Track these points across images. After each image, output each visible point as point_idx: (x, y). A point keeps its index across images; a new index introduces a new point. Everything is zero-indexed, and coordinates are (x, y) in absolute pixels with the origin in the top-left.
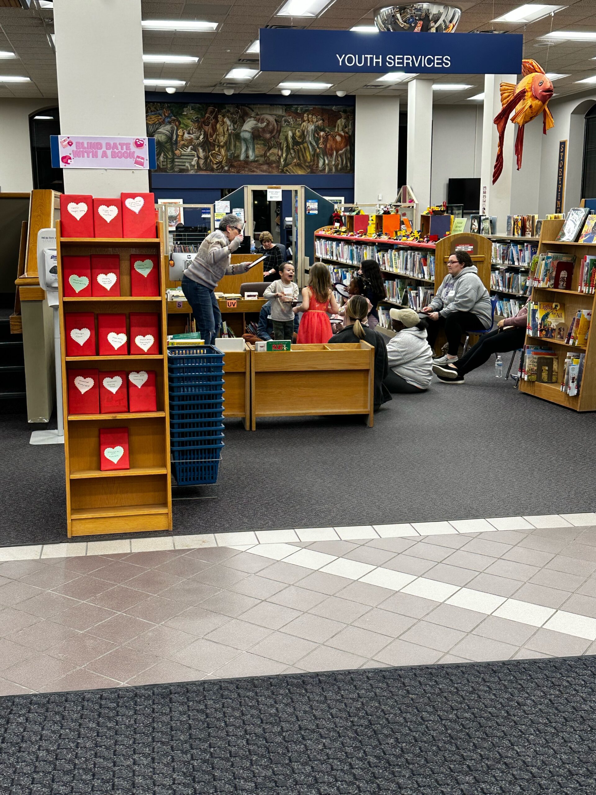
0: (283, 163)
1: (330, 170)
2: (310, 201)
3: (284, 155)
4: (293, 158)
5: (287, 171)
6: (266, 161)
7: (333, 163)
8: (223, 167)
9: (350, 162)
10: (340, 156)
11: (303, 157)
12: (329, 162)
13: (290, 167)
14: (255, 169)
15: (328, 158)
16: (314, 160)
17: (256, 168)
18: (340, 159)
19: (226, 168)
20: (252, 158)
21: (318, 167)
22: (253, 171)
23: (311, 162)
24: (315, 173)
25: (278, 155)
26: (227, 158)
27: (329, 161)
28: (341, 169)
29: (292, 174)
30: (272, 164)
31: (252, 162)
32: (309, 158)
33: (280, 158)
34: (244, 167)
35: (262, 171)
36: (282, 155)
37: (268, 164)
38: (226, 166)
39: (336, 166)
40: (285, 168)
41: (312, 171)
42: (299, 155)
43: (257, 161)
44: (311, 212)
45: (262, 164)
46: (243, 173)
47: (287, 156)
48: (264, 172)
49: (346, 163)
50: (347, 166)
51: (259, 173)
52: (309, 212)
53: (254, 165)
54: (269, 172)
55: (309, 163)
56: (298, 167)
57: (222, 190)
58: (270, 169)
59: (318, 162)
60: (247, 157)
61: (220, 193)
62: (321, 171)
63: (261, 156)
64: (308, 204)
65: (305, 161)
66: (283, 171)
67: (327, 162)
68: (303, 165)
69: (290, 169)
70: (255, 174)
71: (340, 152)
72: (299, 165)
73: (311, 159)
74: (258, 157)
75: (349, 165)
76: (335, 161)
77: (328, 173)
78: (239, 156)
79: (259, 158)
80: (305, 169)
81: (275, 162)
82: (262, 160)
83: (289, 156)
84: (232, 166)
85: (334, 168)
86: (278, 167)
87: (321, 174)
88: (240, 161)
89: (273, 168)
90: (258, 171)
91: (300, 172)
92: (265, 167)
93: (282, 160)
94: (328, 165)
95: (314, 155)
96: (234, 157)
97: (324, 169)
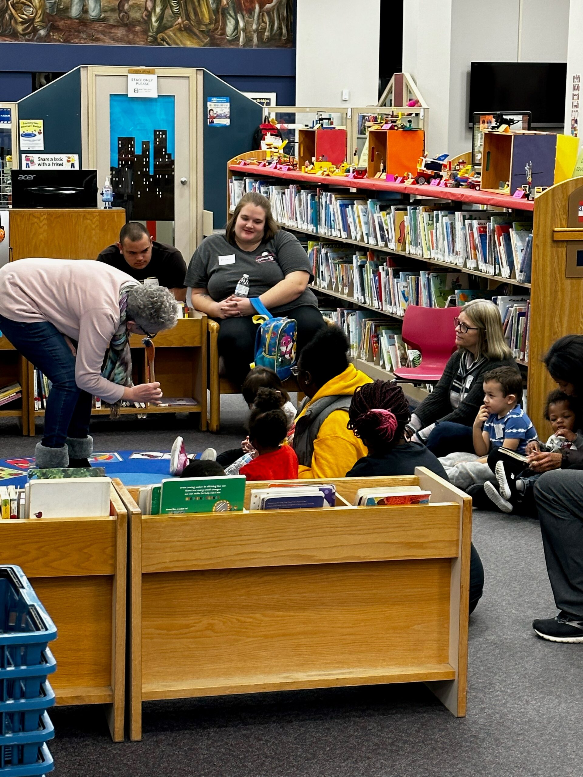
0: (155, 25)
1: (248, 40)
2: (214, 99)
3: (158, 10)
4: (175, 15)
5: (163, 39)
6: (122, 19)
7: (254, 27)
8: (35, 30)
9: (287, 27)
10: (269, 13)
11: (196, 14)
12: (245, 26)
13: (170, 32)
14: (101, 36)
15: (243, 17)
16: (217, 21)
17: (103, 33)
18: (267, 19)
19: (42, 32)
20: (93, 13)
21: (224, 33)
22: (97, 40)
23: (210, 24)
24: (218, 45)
25: (146, 9)
26: (44, 13)
27: (247, 23)
28: (269, 39)
29: (174, 46)
30: (134, 26)
31: (93, 21)
32: (207, 16)
33: (149, 16)
34: (79, 32)
35: (113, 39)
36: (154, 8)
37: (126, 25)
38: (43, 28)
39: (260, 32)
40: (160, 35)
41: (213, 43)
42: (186, 10)
43: (104, 20)
44: (216, 121)
45: (113, 26)
46: (76, 42)
47: (163, 10)
48: (118, 41)
49: (280, 28)
50: (281, 33)
51: (109, 43)
52: (212, 122)
53: (99, 26)
54: (129, 42)
55: (206, 25)
56: (185, 33)
57: (34, 75)
58: (131, 37)
59: (225, 25)
60: (85, 11)
61: (30, 80)
62: (230, 42)
63: (113, 10)
64: (210, 106)
65: (199, 22)
66: (155, 40)
67: (241, 24)
68: (195, 30)
69: (169, 37)
70: (100, 44)
71: (268, 6)
72: (187, 30)
73: (210, 19)
74: (105, 11)
75: (284, 31)
76: (258, 24)
77: (244, 46)
78: (67, 9)
79: (108, 14)
80: (198, 37)
81: (139, 21)
82: (113, 17)
83: (168, 12)
84: (54, 28)
85: (255, 36)
86: (145, 32)
87: (232, 47)
88: (70, 18)
89: (135, 33)
90: (107, 39)
91: (190, 44)
92: (120, 32)
93: (154, 19)
94: (244, 30)
95: (216, 12)
96: (59, 10)
97: (237, 39)
